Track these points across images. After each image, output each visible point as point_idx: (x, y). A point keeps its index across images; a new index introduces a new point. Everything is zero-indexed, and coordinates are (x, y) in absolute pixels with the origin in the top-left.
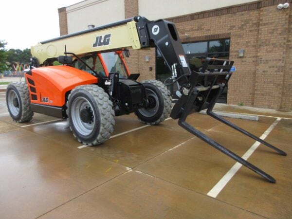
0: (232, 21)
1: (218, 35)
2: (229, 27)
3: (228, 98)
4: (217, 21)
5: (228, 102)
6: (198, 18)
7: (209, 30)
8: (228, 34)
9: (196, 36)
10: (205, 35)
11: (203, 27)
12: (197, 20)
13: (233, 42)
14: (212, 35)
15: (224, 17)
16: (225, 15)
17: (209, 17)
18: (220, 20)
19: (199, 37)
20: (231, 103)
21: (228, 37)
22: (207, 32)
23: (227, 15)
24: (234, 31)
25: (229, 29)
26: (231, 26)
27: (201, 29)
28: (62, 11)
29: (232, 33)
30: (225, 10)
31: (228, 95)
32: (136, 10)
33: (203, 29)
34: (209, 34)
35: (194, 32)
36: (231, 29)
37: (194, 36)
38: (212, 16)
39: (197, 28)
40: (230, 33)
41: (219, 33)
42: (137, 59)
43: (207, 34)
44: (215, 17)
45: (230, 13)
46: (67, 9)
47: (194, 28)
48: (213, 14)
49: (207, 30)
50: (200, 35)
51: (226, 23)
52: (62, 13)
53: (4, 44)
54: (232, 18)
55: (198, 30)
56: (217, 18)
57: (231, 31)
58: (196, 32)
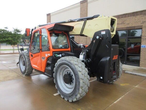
0: (143, 19)
1: (135, 27)
2: (142, 22)
3: (140, 63)
4: (134, 19)
5: (140, 66)
6: (122, 18)
7: (129, 24)
8: (141, 26)
9: (120, 27)
10: (126, 26)
11: (125, 22)
12: (121, 19)
13: (144, 31)
14: (130, 27)
15: (138, 17)
16: (139, 16)
17: (129, 17)
18: (135, 19)
19: (123, 28)
20: (142, 67)
21: (141, 28)
22: (127, 25)
23: (140, 15)
24: (145, 24)
25: (141, 24)
26: (143, 22)
27: (124, 23)
28: (49, 15)
29: (143, 26)
30: (139, 13)
31: (140, 61)
32: (86, 14)
33: (125, 23)
34: (129, 26)
35: (119, 25)
36: (143, 23)
37: (119, 27)
38: (131, 16)
39: (121, 23)
40: (142, 26)
41: (135, 26)
42: (86, 40)
43: (127, 26)
44: (133, 17)
45: (142, 14)
46: (51, 14)
47: (119, 23)
48: (131, 15)
49: (127, 24)
50: (123, 27)
51: (140, 20)
52: (48, 16)
53: (20, 31)
54: (144, 17)
55: (121, 24)
56: (134, 17)
57: (143, 24)
58: (120, 25)
